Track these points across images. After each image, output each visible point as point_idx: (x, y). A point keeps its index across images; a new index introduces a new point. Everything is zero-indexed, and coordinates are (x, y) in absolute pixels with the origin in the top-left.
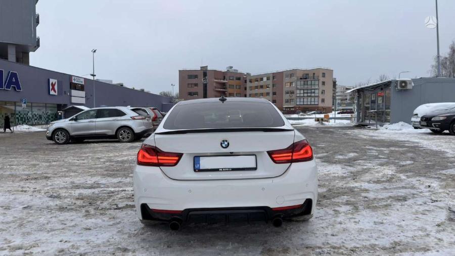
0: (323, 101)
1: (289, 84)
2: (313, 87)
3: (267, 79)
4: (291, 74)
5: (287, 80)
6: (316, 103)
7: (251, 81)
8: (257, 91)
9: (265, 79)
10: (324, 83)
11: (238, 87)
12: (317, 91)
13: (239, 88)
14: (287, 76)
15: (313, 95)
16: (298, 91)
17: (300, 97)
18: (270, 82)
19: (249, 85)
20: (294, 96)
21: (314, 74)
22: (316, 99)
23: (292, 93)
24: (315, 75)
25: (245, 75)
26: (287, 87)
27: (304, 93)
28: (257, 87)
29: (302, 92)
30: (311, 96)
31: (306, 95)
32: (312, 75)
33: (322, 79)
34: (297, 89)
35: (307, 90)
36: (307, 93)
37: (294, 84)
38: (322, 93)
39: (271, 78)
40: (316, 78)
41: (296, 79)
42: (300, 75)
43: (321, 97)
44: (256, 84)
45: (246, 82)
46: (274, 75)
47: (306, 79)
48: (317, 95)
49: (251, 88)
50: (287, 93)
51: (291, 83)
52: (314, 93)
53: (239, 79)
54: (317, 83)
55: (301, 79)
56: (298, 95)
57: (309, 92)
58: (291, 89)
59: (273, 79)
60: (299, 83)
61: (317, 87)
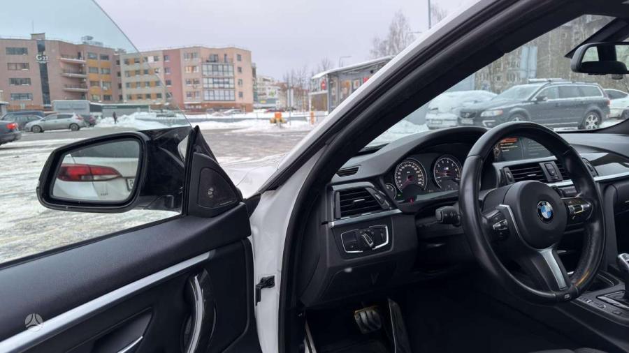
0: (241, 95)
1: (190, 68)
2: (226, 75)
3: (155, 60)
4: (192, 53)
5: (185, 62)
6: (232, 98)
7: (127, 62)
8: (138, 78)
9: (151, 59)
10: (240, 70)
11: (105, 71)
12: (231, 81)
13: (108, 73)
14: (187, 56)
15: (227, 86)
16: (205, 80)
17: (209, 89)
18: (160, 65)
19: (123, 68)
20: (199, 87)
21: (225, 55)
22: (232, 92)
23: (196, 82)
24: (228, 57)
25: (116, 52)
26: (187, 74)
27: (214, 83)
28: (137, 72)
29: (211, 81)
30: (223, 88)
31: (216, 86)
32: (223, 57)
33: (237, 64)
34: (204, 76)
35: (218, 78)
36: (218, 83)
37: (198, 67)
38: (239, 83)
39: (161, 58)
40: (228, 61)
41: (200, 61)
42: (206, 56)
43: (238, 89)
44: (136, 67)
45: (118, 62)
46: (166, 55)
47: (215, 61)
48: (232, 86)
49: (128, 74)
50: (189, 82)
51: (193, 68)
52: (228, 83)
53: (106, 57)
54: (230, 68)
55: (207, 61)
56: (206, 86)
57: (222, 82)
58: (192, 77)
59: (165, 60)
60: (205, 68)
61: (231, 75)
